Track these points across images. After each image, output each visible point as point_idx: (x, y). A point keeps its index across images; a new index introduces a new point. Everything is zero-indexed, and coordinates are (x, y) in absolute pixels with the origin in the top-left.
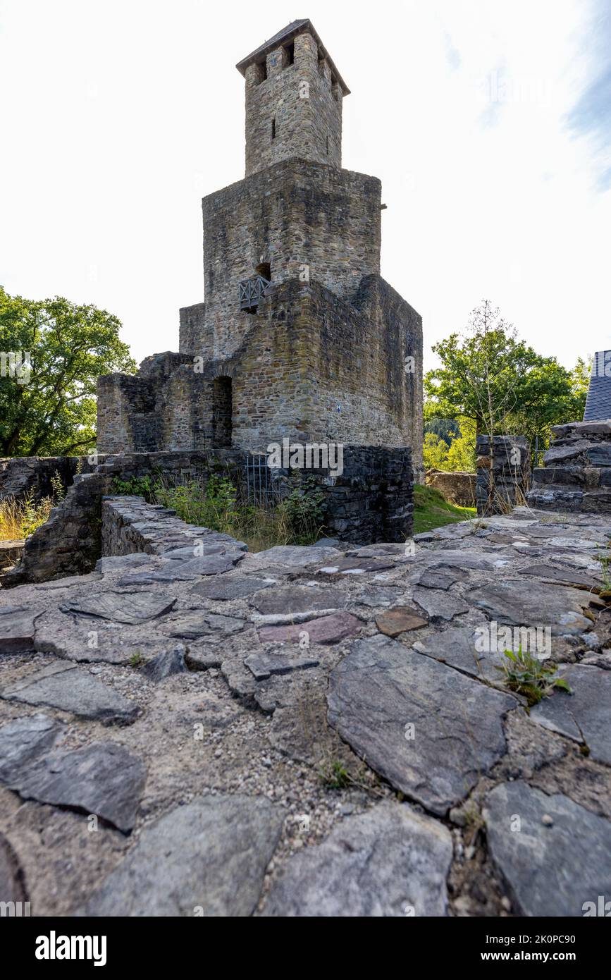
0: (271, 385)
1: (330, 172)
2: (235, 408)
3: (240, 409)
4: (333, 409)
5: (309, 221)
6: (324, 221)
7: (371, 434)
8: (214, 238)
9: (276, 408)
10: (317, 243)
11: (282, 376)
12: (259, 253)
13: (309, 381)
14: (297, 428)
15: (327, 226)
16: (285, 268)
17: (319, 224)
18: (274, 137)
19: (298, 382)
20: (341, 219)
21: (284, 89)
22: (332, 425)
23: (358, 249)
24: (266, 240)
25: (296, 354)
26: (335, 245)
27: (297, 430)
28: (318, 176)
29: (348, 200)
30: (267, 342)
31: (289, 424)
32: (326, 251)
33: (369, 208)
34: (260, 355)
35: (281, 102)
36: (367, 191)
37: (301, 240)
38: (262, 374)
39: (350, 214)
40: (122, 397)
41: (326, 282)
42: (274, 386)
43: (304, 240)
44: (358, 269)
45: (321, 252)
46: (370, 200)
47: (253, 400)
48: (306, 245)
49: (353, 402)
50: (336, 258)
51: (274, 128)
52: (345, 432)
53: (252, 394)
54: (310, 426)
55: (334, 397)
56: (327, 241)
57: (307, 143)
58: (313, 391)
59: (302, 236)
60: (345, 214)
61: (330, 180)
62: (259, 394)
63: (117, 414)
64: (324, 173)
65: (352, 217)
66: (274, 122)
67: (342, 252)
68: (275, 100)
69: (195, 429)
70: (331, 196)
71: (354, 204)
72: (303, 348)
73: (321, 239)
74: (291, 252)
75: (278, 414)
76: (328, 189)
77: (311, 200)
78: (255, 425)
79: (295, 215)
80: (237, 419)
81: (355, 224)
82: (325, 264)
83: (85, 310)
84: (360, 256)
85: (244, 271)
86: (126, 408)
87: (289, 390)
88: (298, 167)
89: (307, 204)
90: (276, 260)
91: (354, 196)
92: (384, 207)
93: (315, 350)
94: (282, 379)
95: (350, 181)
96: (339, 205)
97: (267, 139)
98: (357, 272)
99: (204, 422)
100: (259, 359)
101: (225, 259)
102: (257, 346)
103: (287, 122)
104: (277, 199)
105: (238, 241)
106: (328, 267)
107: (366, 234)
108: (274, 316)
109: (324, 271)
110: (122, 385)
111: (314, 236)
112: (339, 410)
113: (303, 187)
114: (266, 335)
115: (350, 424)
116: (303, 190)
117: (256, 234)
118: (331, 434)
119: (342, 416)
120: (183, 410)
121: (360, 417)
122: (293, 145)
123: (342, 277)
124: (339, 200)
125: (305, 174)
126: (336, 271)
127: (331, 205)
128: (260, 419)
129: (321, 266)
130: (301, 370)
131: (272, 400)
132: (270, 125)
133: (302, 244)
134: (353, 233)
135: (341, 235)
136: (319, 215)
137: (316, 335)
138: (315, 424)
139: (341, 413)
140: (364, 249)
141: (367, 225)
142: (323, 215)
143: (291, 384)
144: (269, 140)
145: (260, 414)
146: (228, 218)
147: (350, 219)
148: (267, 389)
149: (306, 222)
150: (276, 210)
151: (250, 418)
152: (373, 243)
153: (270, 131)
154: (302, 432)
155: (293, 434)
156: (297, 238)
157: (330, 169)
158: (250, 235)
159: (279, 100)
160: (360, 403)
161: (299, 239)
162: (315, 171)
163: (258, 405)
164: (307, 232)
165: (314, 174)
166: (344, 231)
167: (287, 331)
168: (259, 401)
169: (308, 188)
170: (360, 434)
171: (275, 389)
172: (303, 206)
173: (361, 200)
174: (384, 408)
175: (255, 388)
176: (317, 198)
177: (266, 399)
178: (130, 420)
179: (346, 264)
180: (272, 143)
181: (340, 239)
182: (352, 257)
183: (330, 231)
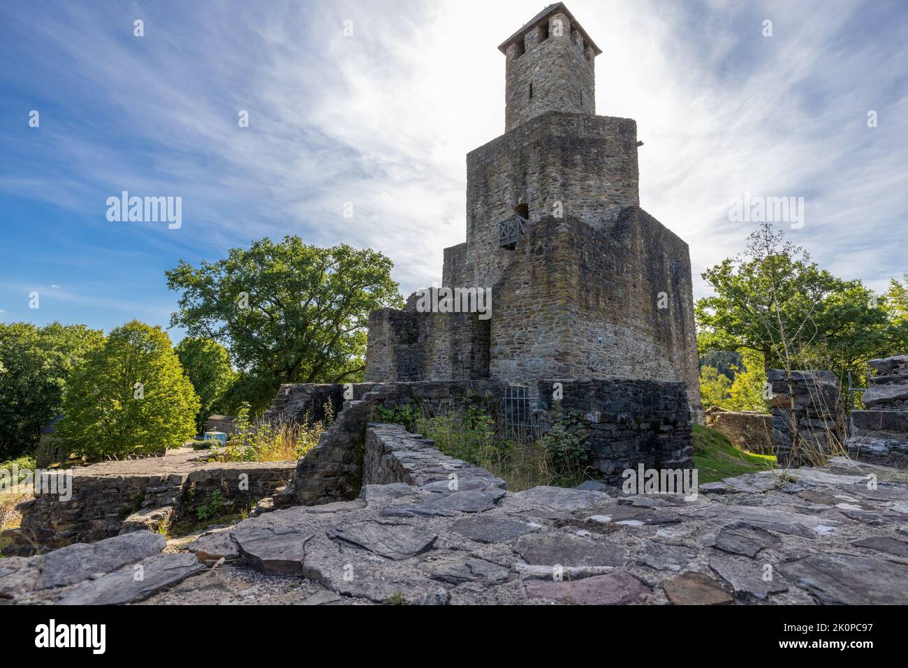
0: (529, 317)
1: (584, 119)
2: (494, 339)
3: (498, 340)
4: (594, 340)
5: (565, 164)
6: (580, 162)
7: (638, 367)
8: (476, 186)
9: (534, 339)
10: (573, 182)
11: (540, 308)
12: (518, 195)
13: (568, 313)
14: (556, 360)
15: (583, 166)
16: (542, 206)
17: (575, 165)
18: (531, 97)
19: (557, 314)
20: (597, 159)
21: (540, 58)
22: (593, 356)
23: (616, 184)
24: (524, 183)
25: (554, 286)
26: (592, 183)
27: (556, 362)
28: (573, 124)
29: (604, 142)
30: (525, 276)
31: (548, 356)
32: (583, 188)
33: (625, 146)
34: (518, 288)
35: (538, 68)
36: (622, 132)
37: (557, 181)
38: (520, 306)
39: (606, 154)
40: (390, 330)
41: (583, 217)
42: (532, 317)
43: (561, 181)
44: (616, 203)
45: (577, 189)
46: (626, 139)
47: (511, 332)
48: (563, 185)
49: (616, 333)
50: (593, 194)
51: (531, 91)
52: (608, 364)
53: (510, 326)
54: (570, 358)
55: (594, 328)
56: (583, 179)
57: (561, 98)
58: (572, 323)
59: (559, 177)
60: (601, 154)
61: (585, 126)
62: (518, 326)
63: (385, 345)
64: (579, 121)
65: (608, 157)
66: (531, 85)
67: (599, 188)
68: (533, 68)
69: (455, 360)
70: (586, 141)
71: (610, 144)
72: (561, 280)
73: (578, 179)
74: (548, 192)
75: (536, 345)
76: (583, 134)
77: (568, 145)
78: (513, 356)
79: (551, 160)
80: (495, 350)
81: (611, 163)
82: (582, 201)
83: (363, 254)
84: (617, 190)
85: (503, 212)
86: (393, 340)
87: (548, 321)
88: (554, 119)
89: (563, 150)
90: (533, 200)
91: (609, 138)
92: (641, 144)
93: (574, 281)
94: (540, 311)
95: (605, 124)
96: (594, 147)
97: (525, 100)
98: (615, 206)
99: (463, 354)
100: (517, 292)
101: (486, 203)
102: (516, 279)
103: (543, 84)
104: (534, 148)
105: (498, 186)
106: (585, 203)
107: (623, 170)
108: (532, 251)
109: (581, 207)
110: (390, 319)
111: (571, 176)
112: (600, 341)
113: (559, 135)
114: (524, 270)
115: (613, 356)
116: (558, 137)
117: (515, 180)
118: (593, 366)
119: (604, 347)
120: (443, 341)
121: (624, 348)
122: (548, 101)
123: (599, 211)
124: (594, 142)
125: (561, 124)
126: (593, 206)
127: (586, 148)
128: (518, 351)
129: (578, 202)
130: (560, 302)
131: (530, 332)
132: (528, 89)
133: (559, 184)
134: (609, 170)
135: (597, 173)
136: (575, 157)
137: (575, 267)
138: (575, 356)
139: (603, 345)
140: (621, 184)
141: (623, 162)
142: (578, 157)
143: (550, 315)
144: (527, 100)
145: (518, 346)
146: (490, 168)
147: (606, 158)
148: (525, 321)
149: (562, 165)
150: (533, 157)
151: (508, 350)
152: (630, 178)
153: (528, 93)
154: (561, 364)
155: (552, 366)
156: (553, 180)
157: (585, 117)
158: (510, 180)
159: (535, 67)
160: (623, 334)
161: (555, 180)
162: (569, 120)
163: (516, 337)
164: (563, 174)
165: (569, 122)
166: (600, 169)
167: (545, 265)
168: (518, 333)
169: (564, 135)
170: (625, 367)
171: (533, 321)
172: (559, 151)
173: (616, 140)
174: (650, 339)
175: (513, 320)
176: (573, 143)
177: (524, 330)
178: (396, 351)
179: (603, 199)
180: (530, 102)
181: (596, 177)
182: (609, 192)
183: (586, 171)
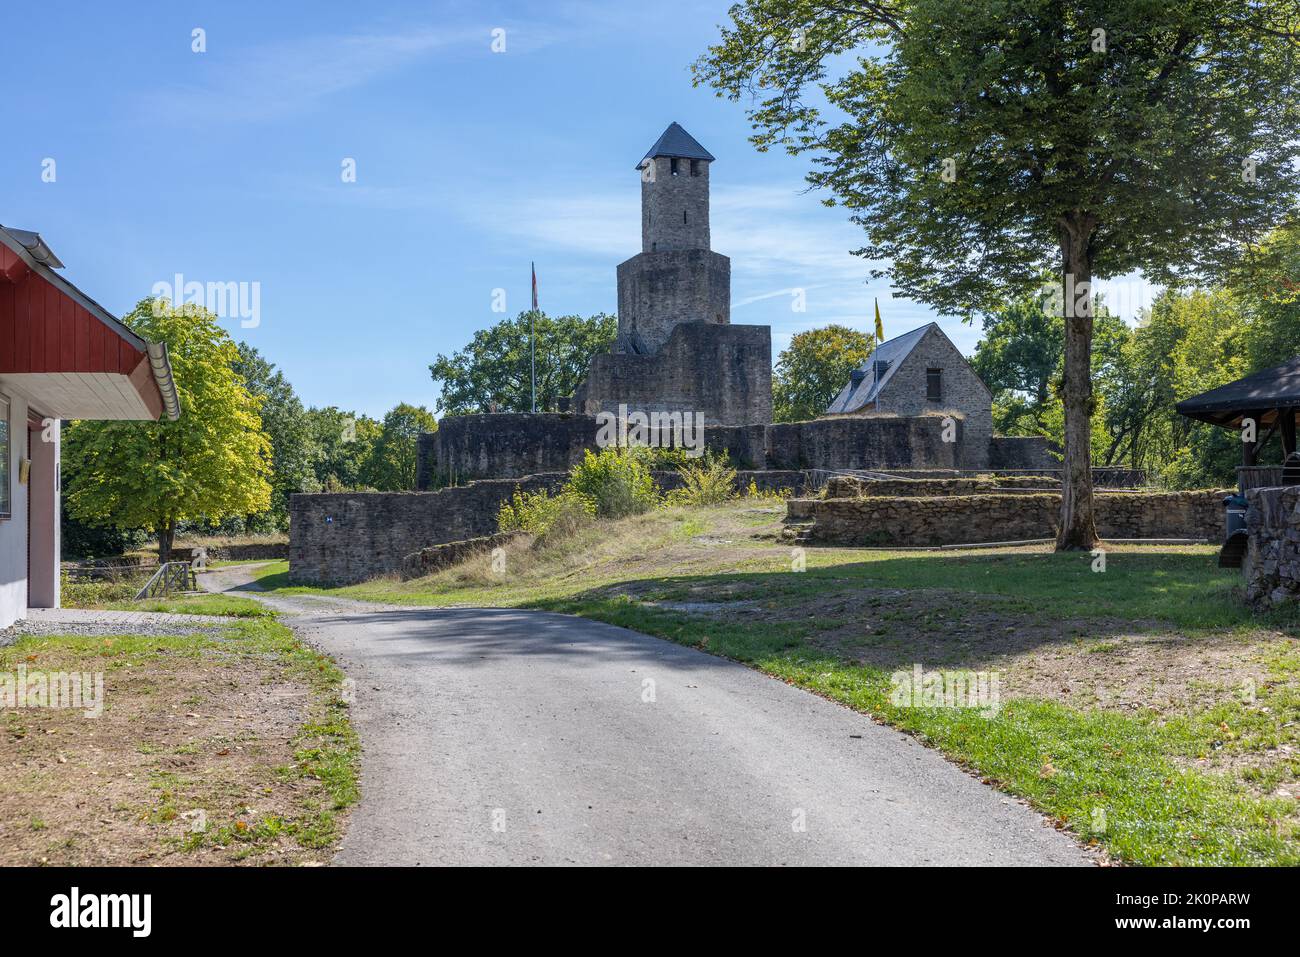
5: (651, 291)
6: (661, 288)
12: (633, 310)
15: (664, 291)
17: (658, 290)
24: (635, 302)
26: (669, 302)
29: (677, 269)
43: (649, 303)
48: (651, 306)
56: (664, 300)
60: (676, 279)
73: (660, 300)
76: (664, 266)
79: (643, 289)
84: (686, 305)
88: (644, 258)
89: (650, 281)
90: (638, 316)
91: (681, 267)
95: (679, 257)
96: (671, 275)
105: (627, 300)
106: (664, 317)
107: (690, 289)
109: (662, 320)
111: (655, 299)
113: (648, 270)
124: (672, 271)
125: (649, 261)
126: (669, 319)
127: (666, 276)
129: (660, 318)
134: (681, 291)
136: (658, 285)
140: (688, 300)
141: (690, 283)
142: (660, 284)
146: (624, 282)
150: (637, 285)
152: (695, 294)
158: (630, 297)
160: (652, 408)
161: (646, 303)
162: (655, 257)
164: (651, 298)
166: (675, 290)
169: (651, 269)
172: (648, 282)
173: (686, 267)
176: (657, 274)
179: (676, 313)
180: (650, 226)
181: (671, 297)
182: (681, 307)
183: (665, 293)
